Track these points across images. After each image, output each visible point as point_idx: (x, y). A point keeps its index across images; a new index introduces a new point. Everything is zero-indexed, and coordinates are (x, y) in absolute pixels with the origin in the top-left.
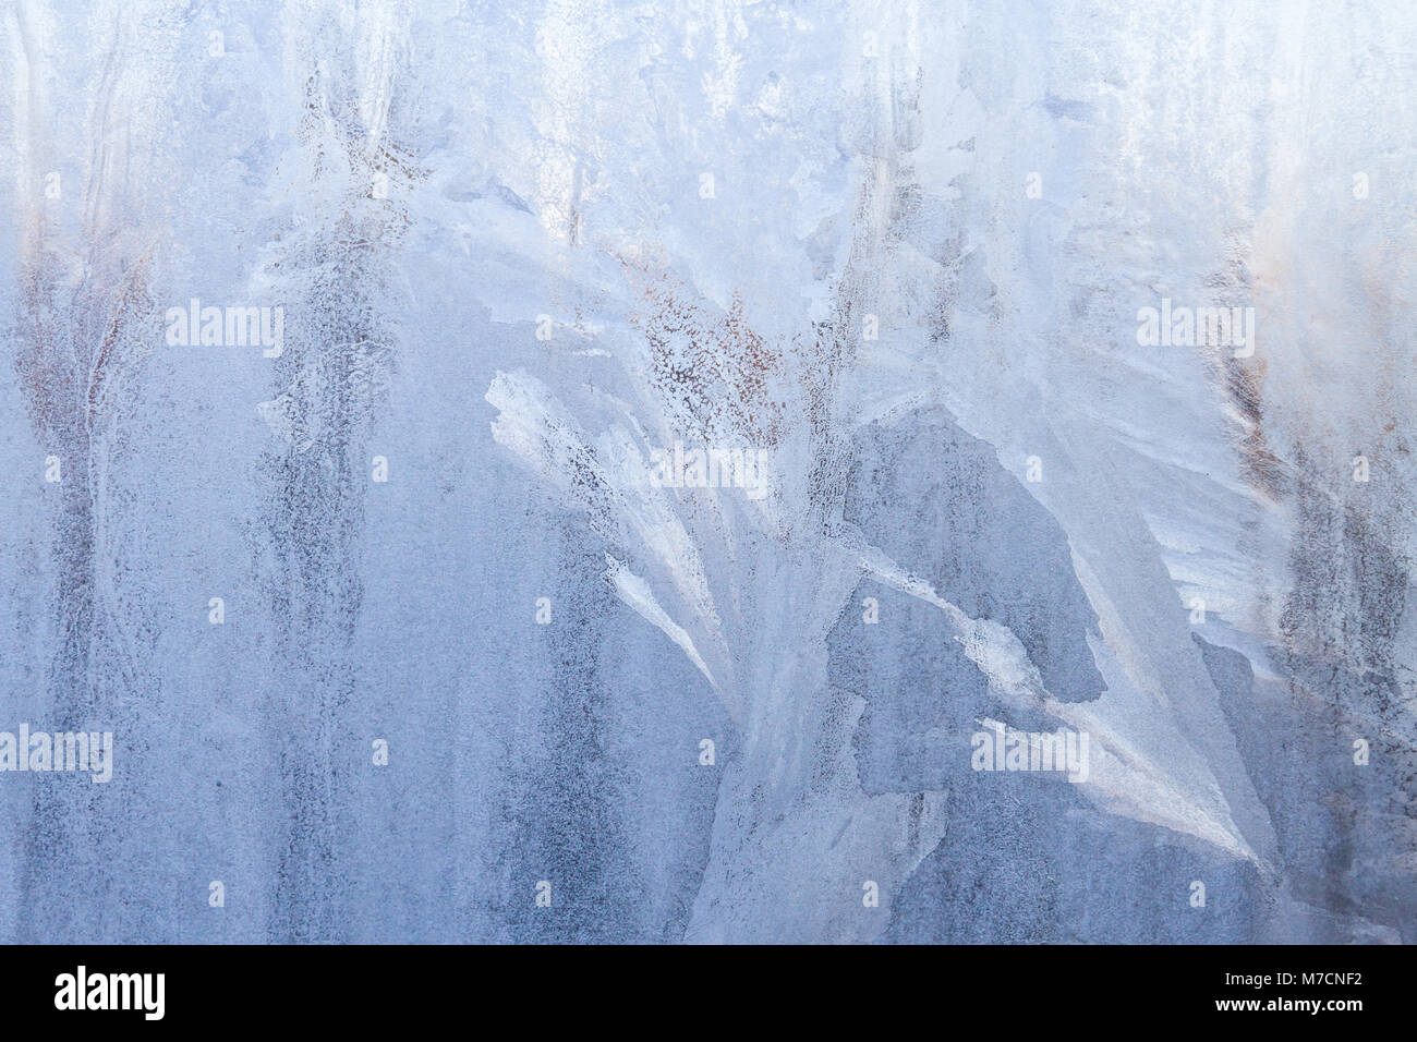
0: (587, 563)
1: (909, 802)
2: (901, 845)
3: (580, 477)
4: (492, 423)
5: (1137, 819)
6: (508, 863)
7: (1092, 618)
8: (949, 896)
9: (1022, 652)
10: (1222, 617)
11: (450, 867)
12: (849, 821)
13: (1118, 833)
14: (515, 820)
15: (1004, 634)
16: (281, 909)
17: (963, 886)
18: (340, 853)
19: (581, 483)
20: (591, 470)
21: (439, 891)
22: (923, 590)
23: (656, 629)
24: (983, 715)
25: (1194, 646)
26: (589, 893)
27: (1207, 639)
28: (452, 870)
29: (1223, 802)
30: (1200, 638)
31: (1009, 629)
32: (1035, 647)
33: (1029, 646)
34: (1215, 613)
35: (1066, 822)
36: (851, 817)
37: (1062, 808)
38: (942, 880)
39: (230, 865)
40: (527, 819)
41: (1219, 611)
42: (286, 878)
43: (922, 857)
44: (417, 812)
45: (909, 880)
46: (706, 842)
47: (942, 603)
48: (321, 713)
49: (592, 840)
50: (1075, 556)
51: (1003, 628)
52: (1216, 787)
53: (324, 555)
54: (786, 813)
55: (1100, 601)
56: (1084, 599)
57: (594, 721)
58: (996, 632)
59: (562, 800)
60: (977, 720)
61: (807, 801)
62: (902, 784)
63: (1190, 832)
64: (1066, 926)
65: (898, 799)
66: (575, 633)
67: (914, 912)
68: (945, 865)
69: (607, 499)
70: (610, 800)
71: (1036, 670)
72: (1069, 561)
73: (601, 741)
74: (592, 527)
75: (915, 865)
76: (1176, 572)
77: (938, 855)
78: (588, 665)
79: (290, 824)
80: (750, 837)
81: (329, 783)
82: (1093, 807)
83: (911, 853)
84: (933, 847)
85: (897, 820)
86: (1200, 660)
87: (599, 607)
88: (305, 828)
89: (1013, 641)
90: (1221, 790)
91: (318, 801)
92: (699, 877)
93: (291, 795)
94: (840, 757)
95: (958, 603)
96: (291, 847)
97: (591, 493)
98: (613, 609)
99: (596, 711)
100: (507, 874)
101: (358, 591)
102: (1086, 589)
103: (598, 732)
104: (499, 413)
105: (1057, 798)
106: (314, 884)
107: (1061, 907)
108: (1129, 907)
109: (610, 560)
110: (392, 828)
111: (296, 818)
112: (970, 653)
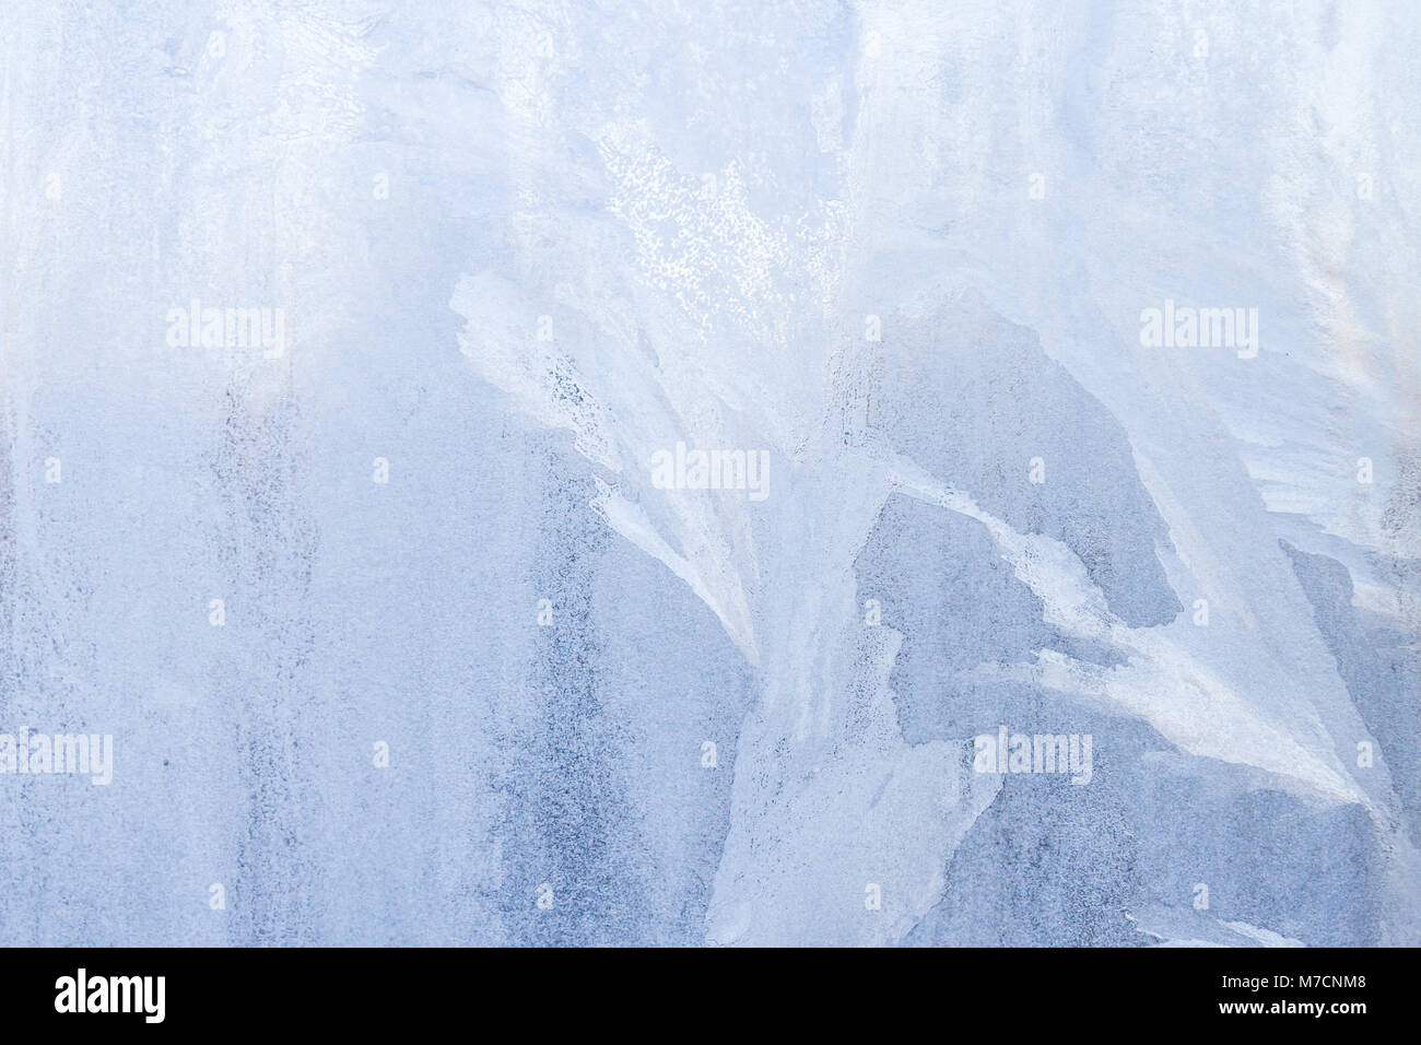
0: (575, 489)
1: (958, 751)
2: (951, 800)
3: (561, 391)
4: (458, 334)
5: (1225, 759)
6: (499, 840)
7: (1161, 527)
8: (1010, 858)
9: (1081, 570)
10: (1314, 520)
11: (433, 847)
12: (890, 776)
13: (1205, 777)
14: (504, 791)
15: (1060, 550)
16: (242, 904)
17: (1026, 845)
18: (306, 837)
19: (563, 397)
20: (572, 383)
21: (420, 876)
22: (963, 504)
23: (656, 563)
24: (1039, 645)
25: (1282, 555)
26: (593, 871)
27: (1296, 546)
28: (436, 849)
29: (1325, 735)
30: (1288, 546)
31: (1064, 544)
32: (1095, 564)
33: (1090, 563)
34: (1305, 516)
35: (1143, 768)
36: (892, 771)
37: (1138, 751)
38: (1002, 840)
39: (182, 856)
40: (518, 789)
41: (1308, 512)
42: (246, 868)
43: (976, 814)
44: (391, 786)
45: (962, 842)
46: (726, 806)
47: (984, 517)
48: (278, 675)
49: (595, 811)
50: (1137, 456)
51: (1058, 544)
52: (1316, 719)
53: (274, 494)
54: (817, 770)
55: (1170, 509)
56: (1151, 505)
57: (591, 671)
58: (1051, 549)
59: (556, 765)
60: (1032, 651)
61: (839, 755)
62: (949, 731)
63: (1288, 772)
64: (1149, 889)
65: (946, 747)
66: (564, 572)
67: (971, 878)
68: (1004, 822)
69: (593, 415)
70: (612, 762)
71: (1099, 591)
72: (1131, 463)
73: (599, 694)
74: (578, 448)
75: (969, 824)
76: (1256, 471)
77: (995, 811)
78: (582, 606)
79: (248, 806)
80: (775, 798)
81: (289, 758)
82: (1174, 748)
83: (964, 810)
84: (989, 802)
85: (945, 771)
86: (1290, 571)
87: (590, 540)
88: (266, 809)
89: (1070, 557)
90: (1322, 723)
91: (279, 778)
92: (718, 848)
93: (248, 772)
94: (875, 702)
95: (1006, 518)
96: (251, 832)
97: (576, 409)
98: (605, 542)
99: (592, 659)
100: (498, 853)
101: (313, 534)
102: (1153, 494)
103: (595, 685)
104: (466, 322)
105: (1131, 739)
106: (277, 873)
107: (1142, 866)
108: (1222, 863)
109: (600, 484)
110: (365, 806)
111: (255, 797)
112: (1021, 575)
